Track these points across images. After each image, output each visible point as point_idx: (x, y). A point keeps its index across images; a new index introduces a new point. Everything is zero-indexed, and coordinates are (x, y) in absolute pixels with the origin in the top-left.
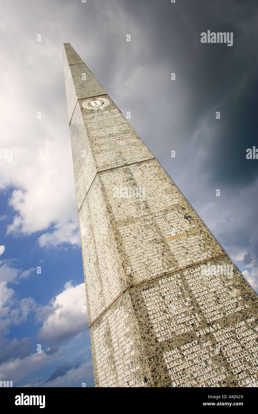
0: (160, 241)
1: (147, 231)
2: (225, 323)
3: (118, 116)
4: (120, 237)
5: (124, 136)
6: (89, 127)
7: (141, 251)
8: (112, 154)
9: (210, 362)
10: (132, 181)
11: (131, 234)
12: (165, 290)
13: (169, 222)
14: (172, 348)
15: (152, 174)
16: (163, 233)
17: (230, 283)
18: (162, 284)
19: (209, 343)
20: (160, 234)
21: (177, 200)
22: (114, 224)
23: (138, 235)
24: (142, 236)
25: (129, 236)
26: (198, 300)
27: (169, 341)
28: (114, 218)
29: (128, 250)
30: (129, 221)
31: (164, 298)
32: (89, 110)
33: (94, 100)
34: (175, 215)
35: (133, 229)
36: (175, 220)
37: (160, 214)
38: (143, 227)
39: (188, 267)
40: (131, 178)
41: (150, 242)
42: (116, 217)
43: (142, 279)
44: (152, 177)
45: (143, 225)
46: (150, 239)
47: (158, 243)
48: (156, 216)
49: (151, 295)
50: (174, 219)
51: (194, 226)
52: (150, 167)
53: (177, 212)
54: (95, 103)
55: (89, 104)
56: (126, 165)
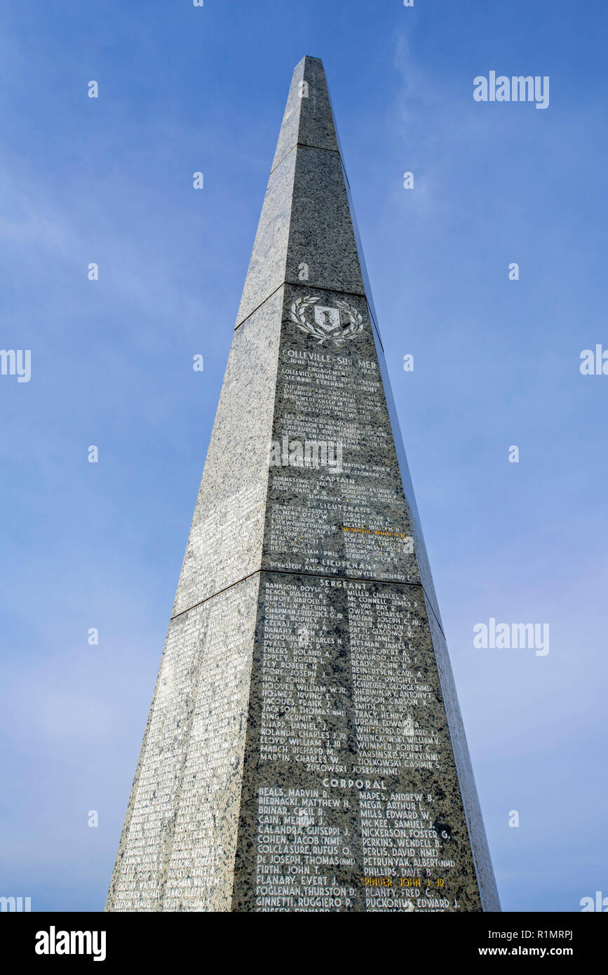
0: (348, 877)
1: (327, 830)
3: (372, 390)
4: (253, 819)
5: (365, 470)
6: (286, 396)
7: (292, 889)
8: (317, 522)
10: (340, 641)
11: (286, 821)
13: (391, 824)
15: (397, 638)
16: (365, 853)
20: (358, 851)
21: (434, 757)
22: (251, 768)
23: (300, 834)
24: (311, 840)
25: (277, 828)
28: (257, 750)
29: (260, 871)
30: (291, 775)
32: (301, 333)
33: (327, 303)
34: (414, 807)
35: (294, 807)
36: (407, 825)
37: (376, 785)
38: (320, 812)
40: (341, 627)
41: (324, 870)
42: (262, 748)
44: (394, 647)
45: (323, 804)
46: (325, 861)
47: (342, 882)
48: (363, 790)
50: (406, 820)
51: (447, 864)
52: (399, 609)
53: (419, 797)
54: (326, 314)
55: (310, 313)
56: (341, 574)
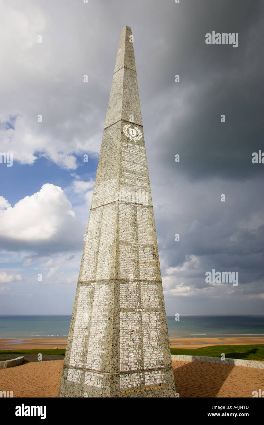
0: (136, 262)
1: (132, 253)
2: (148, 310)
3: (143, 156)
4: (118, 251)
5: (141, 178)
6: (123, 156)
7: (126, 263)
8: (130, 190)
9: (136, 322)
10: (135, 218)
11: (125, 251)
12: (130, 287)
13: (144, 253)
14: (124, 312)
15: (147, 218)
17: (157, 295)
18: (130, 284)
19: (138, 315)
20: (138, 257)
21: (153, 242)
22: (118, 242)
23: (127, 254)
24: (129, 255)
25: (123, 252)
26: (142, 297)
27: (124, 309)
28: (119, 238)
29: (120, 260)
30: (126, 243)
31: (128, 290)
32: (126, 137)
33: (133, 127)
34: (149, 251)
35: (126, 249)
36: (147, 254)
37: (142, 246)
38: (131, 250)
39: (144, 281)
40: (135, 215)
41: (132, 260)
42: (120, 238)
43: (122, 277)
44: (146, 220)
46: (132, 259)
47: (135, 263)
48: (139, 247)
49: (123, 287)
51: (155, 261)
52: (148, 212)
53: (150, 249)
54: (132, 131)
55: (128, 130)
